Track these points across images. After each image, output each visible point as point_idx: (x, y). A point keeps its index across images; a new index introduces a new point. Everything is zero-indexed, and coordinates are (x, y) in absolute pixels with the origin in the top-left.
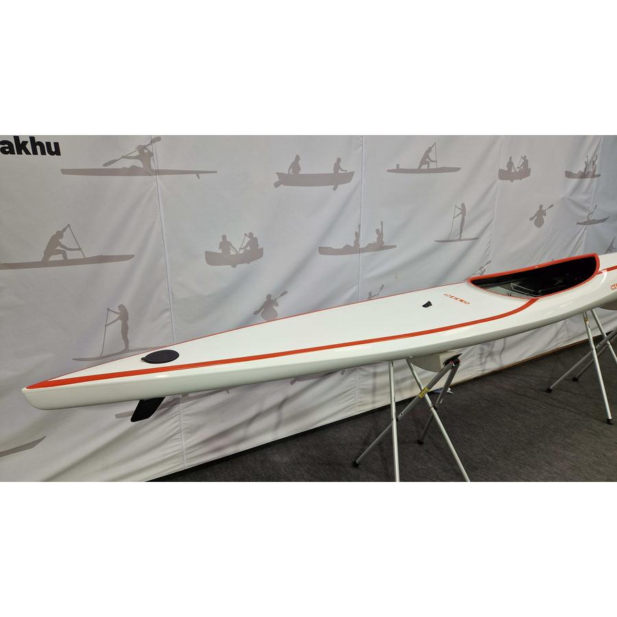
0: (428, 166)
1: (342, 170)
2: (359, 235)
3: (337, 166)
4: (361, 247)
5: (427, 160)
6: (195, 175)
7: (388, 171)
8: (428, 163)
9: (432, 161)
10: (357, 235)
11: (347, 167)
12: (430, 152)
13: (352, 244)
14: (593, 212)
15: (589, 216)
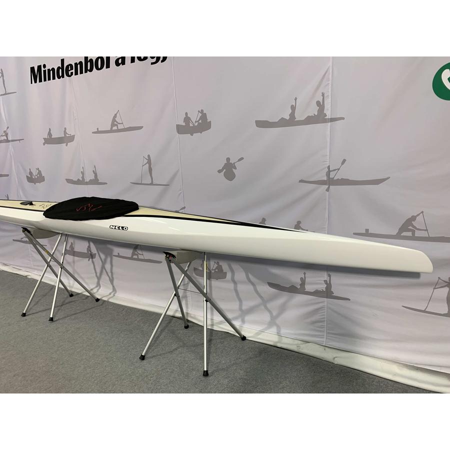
0: (118, 128)
1: (67, 134)
3: (65, 133)
5: (115, 123)
6: (18, 142)
7: (93, 133)
8: (117, 126)
9: (119, 123)
11: (70, 132)
12: (116, 117)
13: (81, 179)
14: (339, 169)
15: (331, 173)
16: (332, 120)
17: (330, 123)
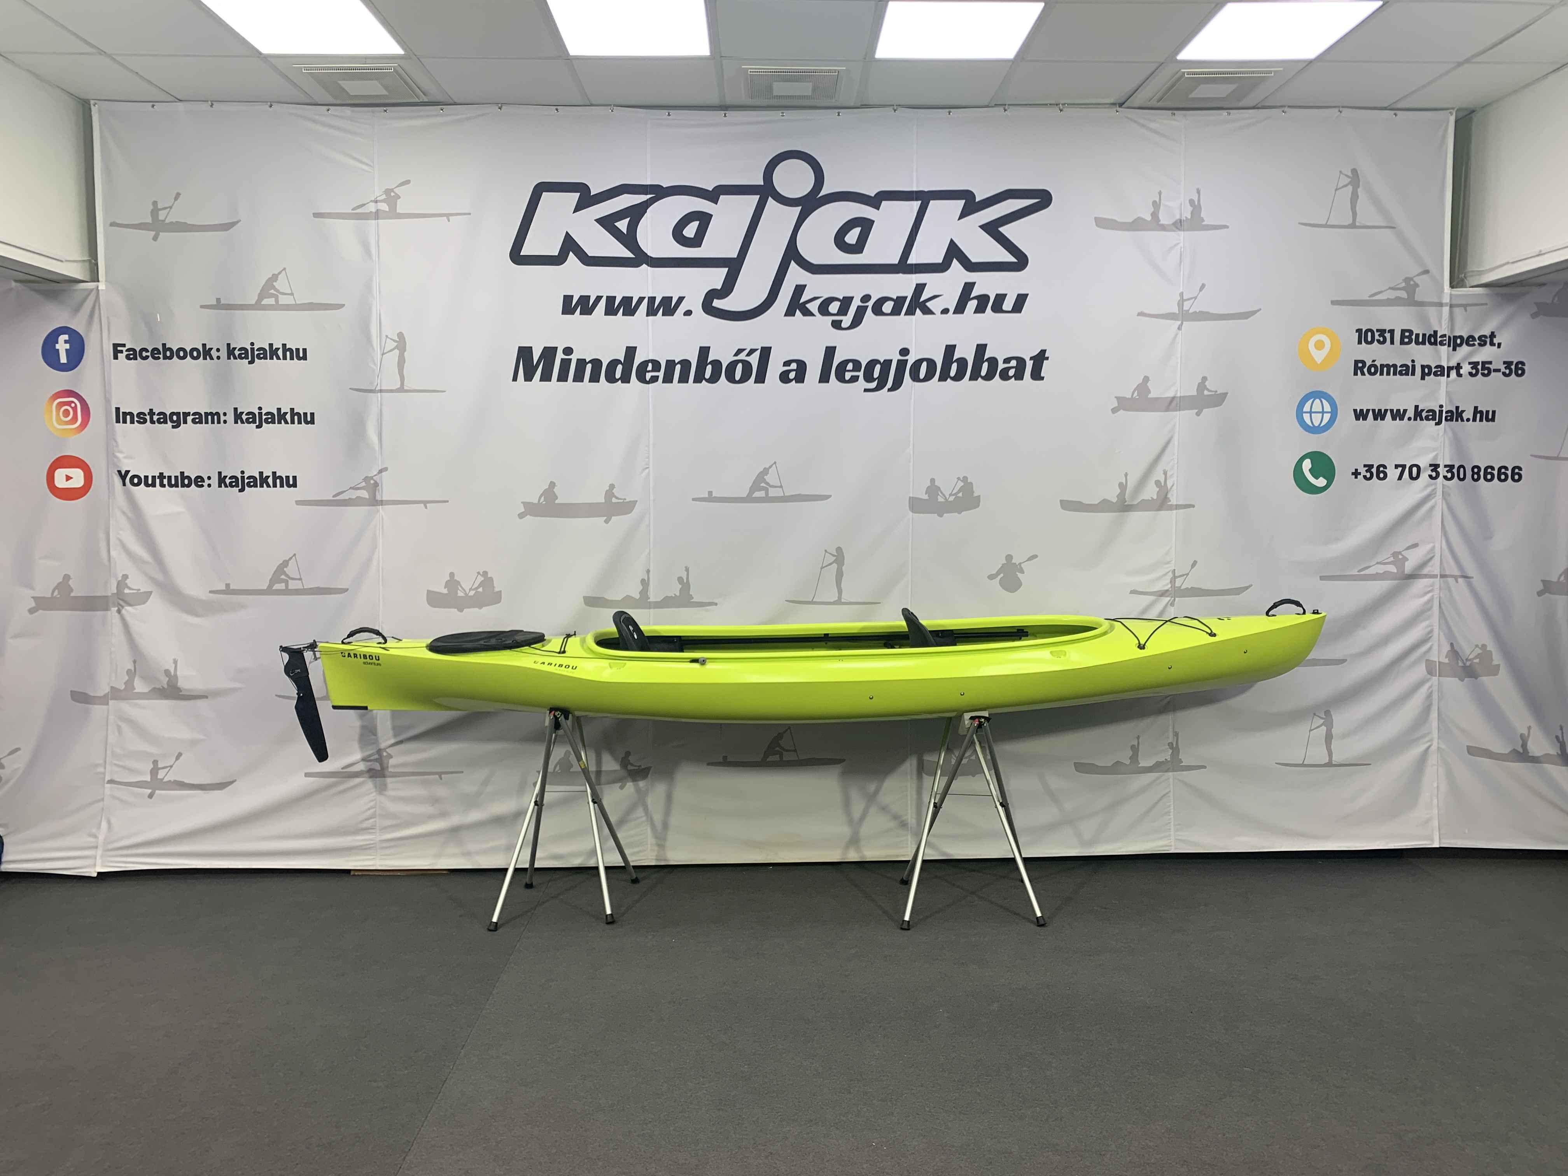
0: (767, 494)
1: (617, 498)
2: (648, 584)
4: (651, 600)
5: (763, 484)
8: (766, 490)
9: (772, 486)
10: (645, 583)
11: (624, 494)
12: (767, 474)
14: (1187, 574)
15: (1177, 580)
16: (1178, 507)
17: (1175, 512)
